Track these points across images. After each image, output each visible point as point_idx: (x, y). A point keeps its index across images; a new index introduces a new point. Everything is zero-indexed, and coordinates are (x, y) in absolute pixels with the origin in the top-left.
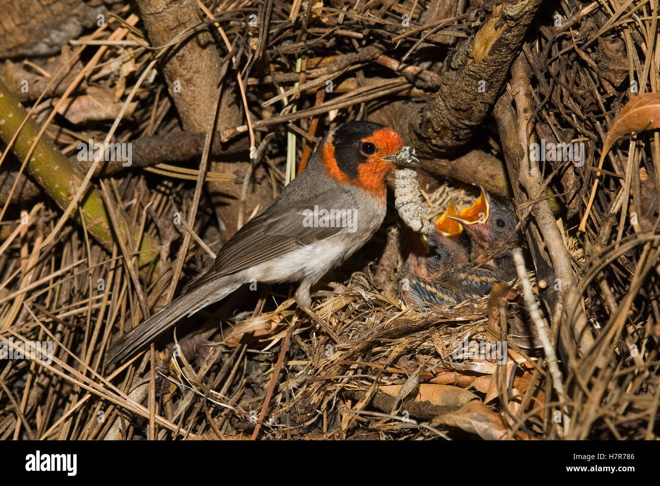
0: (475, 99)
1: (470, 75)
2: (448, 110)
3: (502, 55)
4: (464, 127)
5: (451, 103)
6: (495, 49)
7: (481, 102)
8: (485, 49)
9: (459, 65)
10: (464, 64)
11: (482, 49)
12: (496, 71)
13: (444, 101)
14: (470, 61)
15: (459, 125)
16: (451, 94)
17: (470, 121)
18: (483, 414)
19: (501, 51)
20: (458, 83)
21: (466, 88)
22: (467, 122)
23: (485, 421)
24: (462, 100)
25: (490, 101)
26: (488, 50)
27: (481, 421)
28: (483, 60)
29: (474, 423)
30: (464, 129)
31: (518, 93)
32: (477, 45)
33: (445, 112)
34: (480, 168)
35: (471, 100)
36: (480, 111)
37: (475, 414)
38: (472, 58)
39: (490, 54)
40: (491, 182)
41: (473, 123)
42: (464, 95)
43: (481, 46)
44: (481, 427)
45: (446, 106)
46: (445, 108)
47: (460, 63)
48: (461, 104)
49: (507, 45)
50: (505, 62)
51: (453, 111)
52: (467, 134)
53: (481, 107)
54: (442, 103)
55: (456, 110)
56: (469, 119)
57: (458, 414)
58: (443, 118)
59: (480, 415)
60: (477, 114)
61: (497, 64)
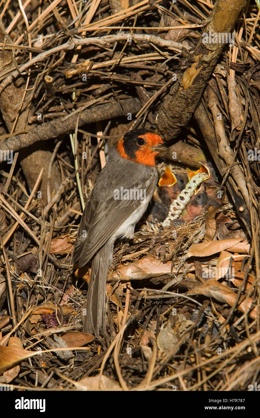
0: (184, 111)
1: (181, 97)
2: (168, 118)
3: (200, 84)
4: (177, 127)
5: (170, 114)
6: (196, 81)
7: (187, 112)
8: (190, 81)
9: (174, 92)
10: (177, 91)
11: (188, 81)
12: (196, 94)
13: (165, 113)
14: (181, 89)
15: (175, 126)
16: (169, 109)
17: (181, 124)
18: (216, 286)
19: (199, 82)
20: (173, 102)
21: (179, 105)
22: (179, 125)
23: (218, 290)
24: (177, 112)
25: (193, 111)
26: (191, 82)
27: (215, 290)
28: (189, 88)
29: (212, 292)
30: (177, 129)
31: (213, 106)
32: (185, 79)
33: (166, 119)
34: (183, 152)
35: (182, 111)
36: (187, 117)
37: (212, 287)
38: (183, 87)
39: (193, 84)
40: (190, 159)
41: (183, 125)
42: (177, 109)
43: (188, 80)
44: (216, 294)
45: (166, 116)
46: (166, 117)
47: (175, 91)
48: (176, 114)
49: (203, 78)
50: (201, 88)
51: (171, 119)
52: (178, 131)
53: (188, 115)
54: (164, 115)
55: (173, 117)
56: (180, 122)
57: (202, 288)
58: (165, 123)
59: (214, 287)
60: (185, 119)
61: (197, 89)
